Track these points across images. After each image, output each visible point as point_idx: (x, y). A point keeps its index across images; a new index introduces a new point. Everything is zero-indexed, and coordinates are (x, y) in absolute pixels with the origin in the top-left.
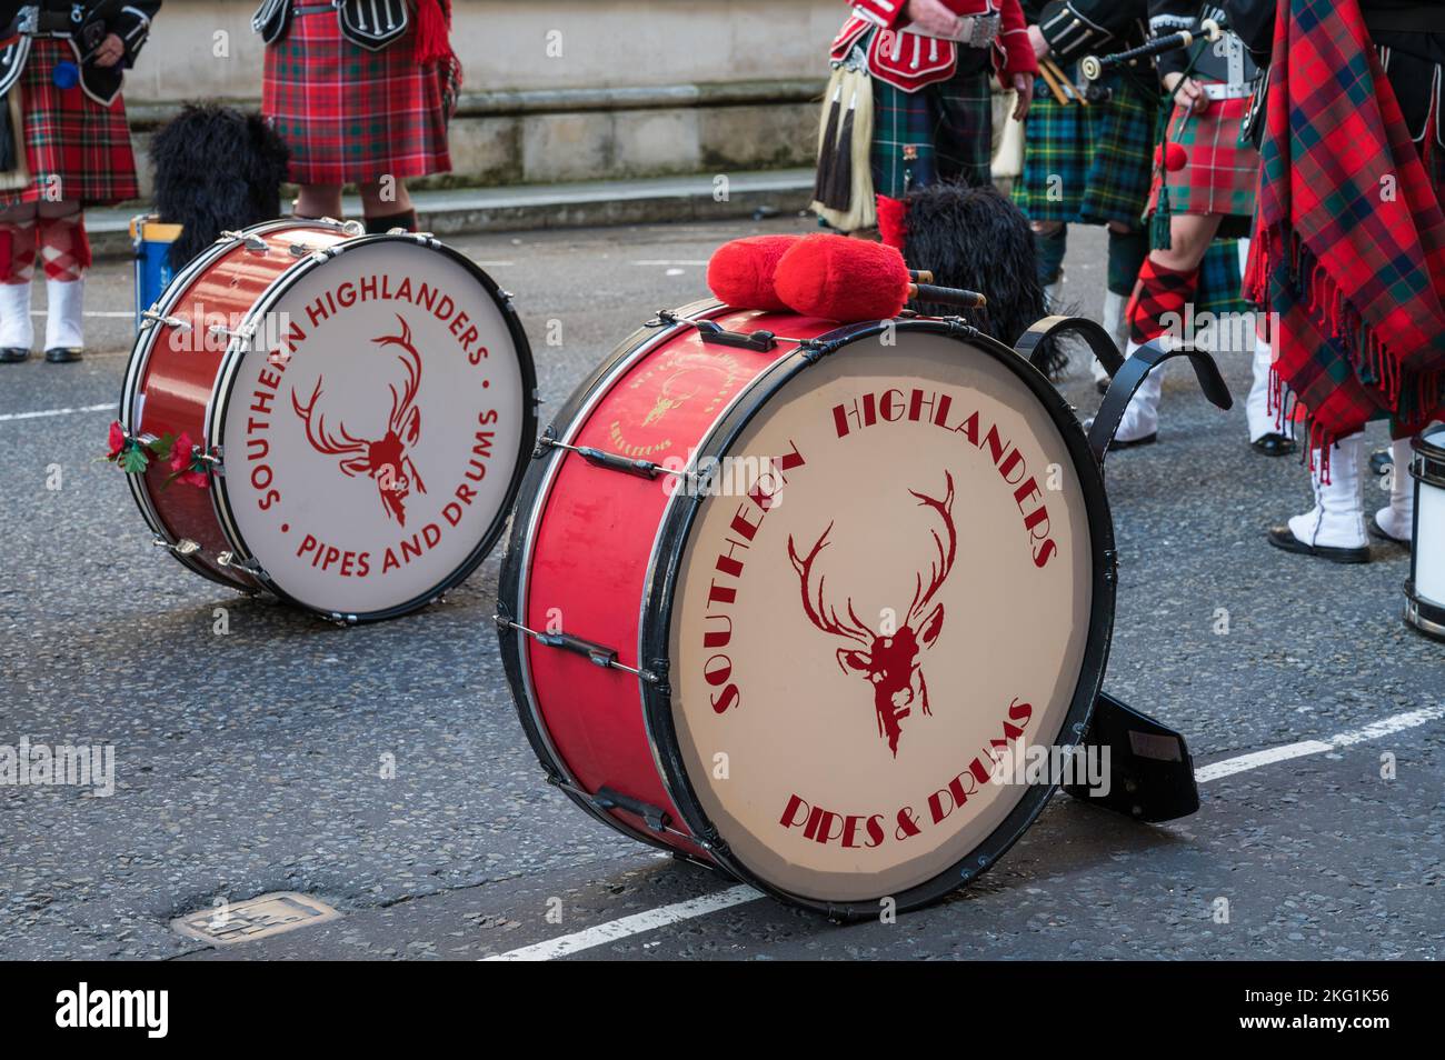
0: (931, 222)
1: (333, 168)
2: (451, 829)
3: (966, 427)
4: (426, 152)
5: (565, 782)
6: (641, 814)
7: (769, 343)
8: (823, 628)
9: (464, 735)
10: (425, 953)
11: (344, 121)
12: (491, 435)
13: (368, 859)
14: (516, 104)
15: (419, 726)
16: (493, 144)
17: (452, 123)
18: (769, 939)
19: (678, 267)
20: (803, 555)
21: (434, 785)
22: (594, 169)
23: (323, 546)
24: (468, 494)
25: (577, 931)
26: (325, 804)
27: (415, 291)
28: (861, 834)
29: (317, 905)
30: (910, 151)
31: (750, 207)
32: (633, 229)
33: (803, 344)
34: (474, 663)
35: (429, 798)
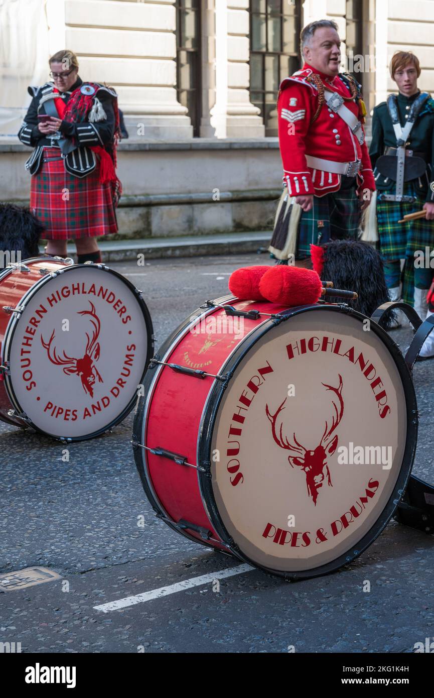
0: (336, 257)
1: (62, 232)
2: (113, 538)
3: (348, 354)
4: (105, 224)
5: (164, 517)
6: (198, 532)
7: (257, 316)
8: (282, 447)
9: (120, 493)
10: (100, 595)
11: (67, 210)
12: (133, 356)
13: (74, 551)
14: (148, 201)
15: (99, 490)
16: (138, 219)
17: (117, 210)
18: (257, 589)
19: (222, 276)
20: (273, 413)
21: (105, 517)
22: (184, 230)
23: (56, 407)
24: (122, 382)
25: (169, 585)
26: (56, 526)
27: (97, 289)
28: (300, 541)
29: (51, 573)
30: (320, 223)
31: (255, 248)
32: (202, 258)
33: (272, 316)
34: (125, 460)
35: (103, 523)
